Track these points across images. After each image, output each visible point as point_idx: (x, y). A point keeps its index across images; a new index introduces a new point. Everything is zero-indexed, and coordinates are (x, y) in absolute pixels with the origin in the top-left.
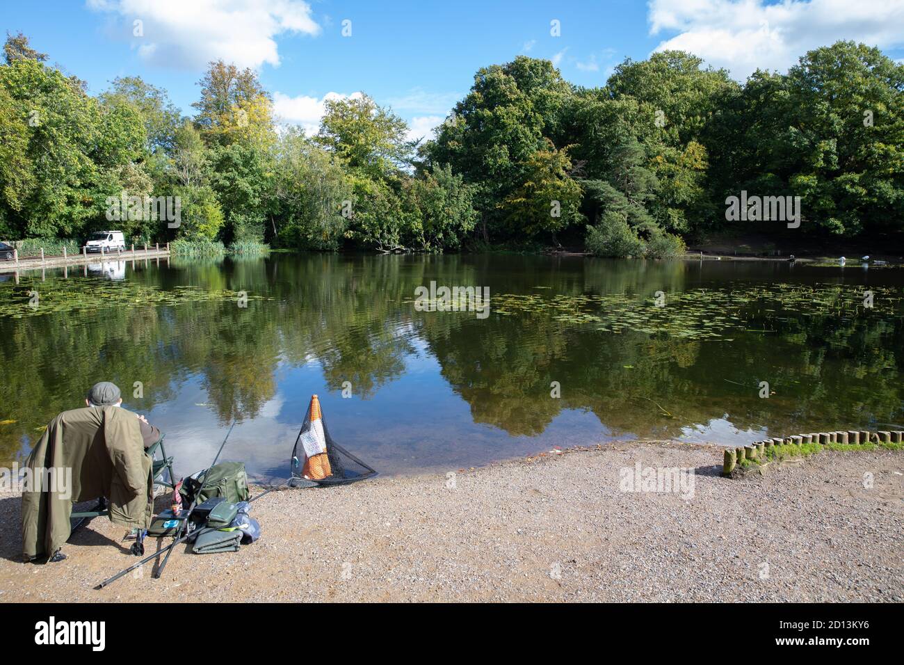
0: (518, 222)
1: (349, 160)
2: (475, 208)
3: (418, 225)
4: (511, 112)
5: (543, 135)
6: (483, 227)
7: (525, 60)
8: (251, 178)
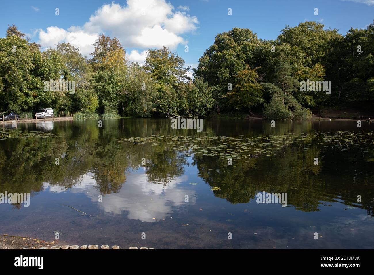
0: (232, 104)
1: (156, 77)
2: (213, 98)
3: (186, 106)
4: (230, 53)
5: (245, 63)
6: (217, 107)
7: (237, 29)
8: (112, 85)
